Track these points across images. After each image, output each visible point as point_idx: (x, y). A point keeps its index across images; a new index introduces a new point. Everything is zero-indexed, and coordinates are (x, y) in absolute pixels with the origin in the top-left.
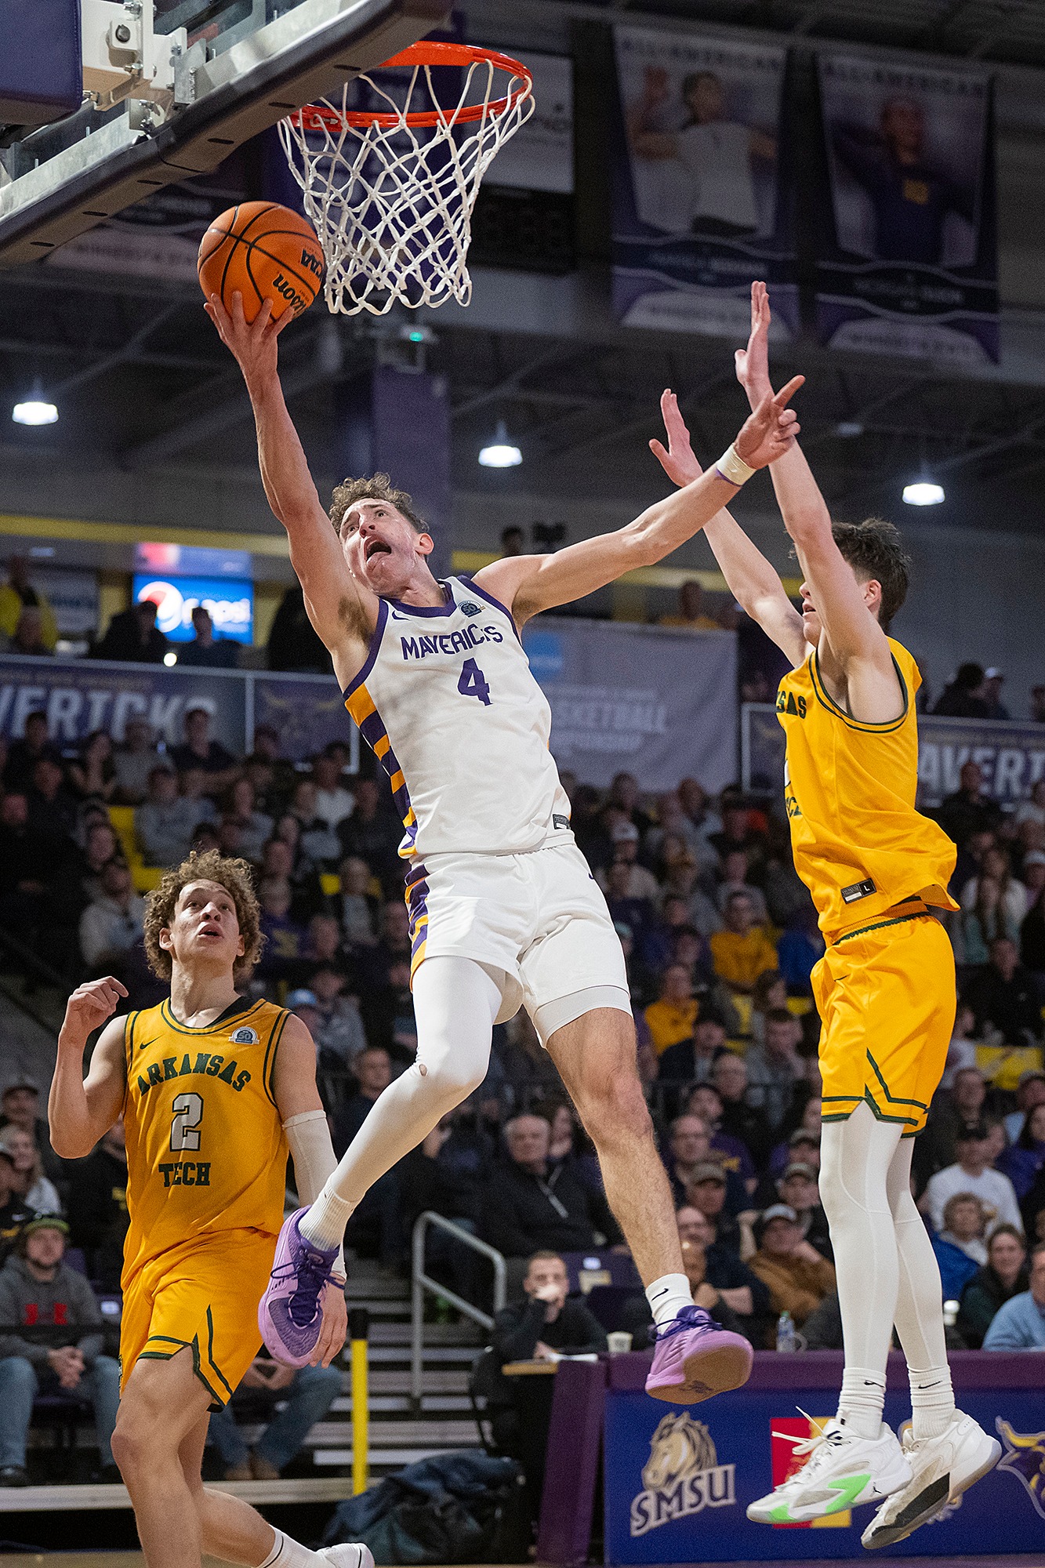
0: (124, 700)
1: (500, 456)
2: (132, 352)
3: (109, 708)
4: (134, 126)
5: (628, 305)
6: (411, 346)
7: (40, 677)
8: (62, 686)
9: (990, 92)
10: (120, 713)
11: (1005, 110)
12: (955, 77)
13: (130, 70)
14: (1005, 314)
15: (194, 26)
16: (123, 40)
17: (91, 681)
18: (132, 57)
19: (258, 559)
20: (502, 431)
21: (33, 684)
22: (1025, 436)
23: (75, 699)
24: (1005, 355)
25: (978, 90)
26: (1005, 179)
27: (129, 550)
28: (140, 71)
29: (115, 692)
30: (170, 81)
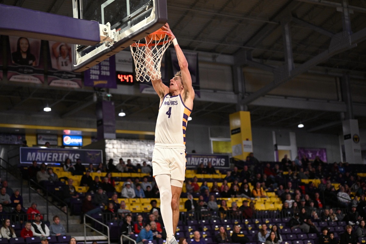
0: (65, 155)
1: (122, 114)
2: (63, 99)
3: (62, 156)
4: (106, 46)
5: (142, 90)
6: (108, 97)
7: (51, 151)
8: (55, 153)
9: (197, 55)
10: (64, 157)
11: (199, 58)
12: (192, 53)
13: (107, 36)
14: (201, 90)
15: (117, 28)
16: (105, 31)
17: (59, 152)
18: (107, 33)
19: (83, 132)
20: (122, 110)
21: (50, 152)
22: (204, 109)
23: (57, 155)
24: (201, 96)
25: (195, 55)
26: (200, 69)
27: (62, 131)
28: (108, 36)
29: (63, 153)
30: (113, 38)
